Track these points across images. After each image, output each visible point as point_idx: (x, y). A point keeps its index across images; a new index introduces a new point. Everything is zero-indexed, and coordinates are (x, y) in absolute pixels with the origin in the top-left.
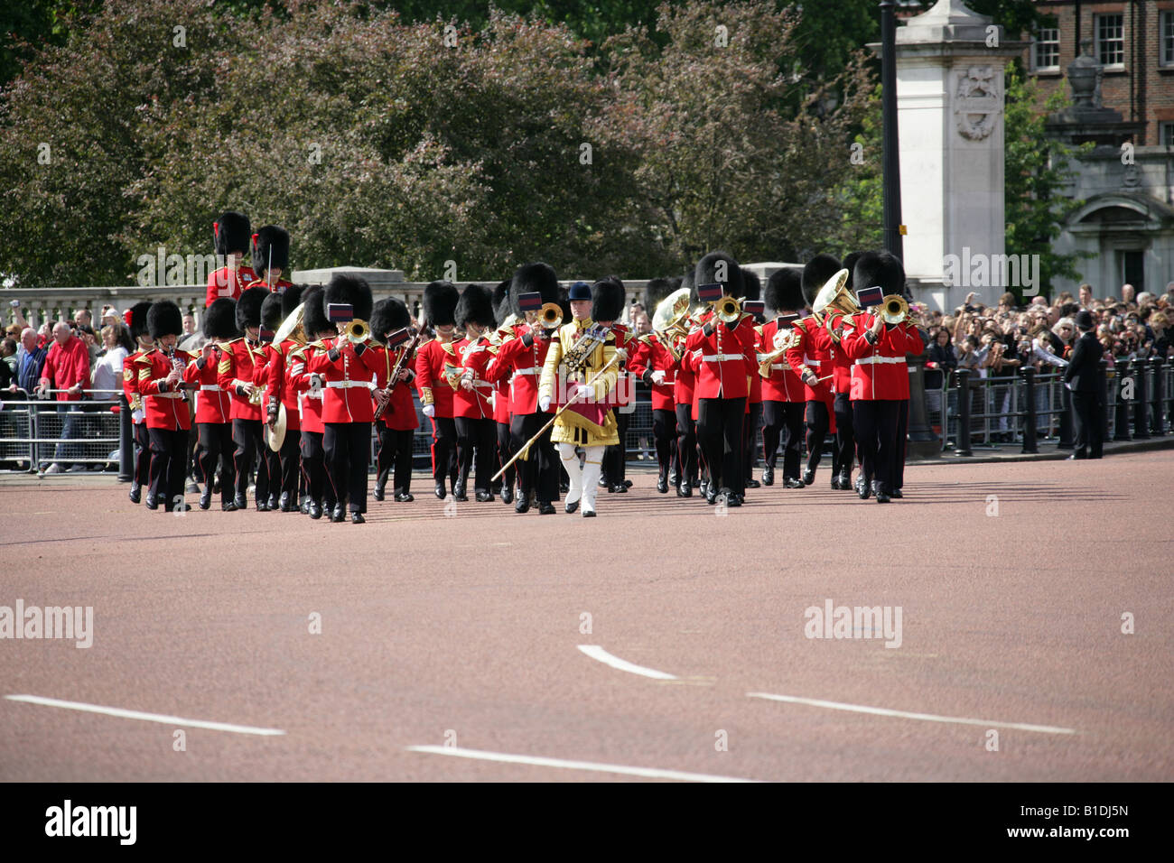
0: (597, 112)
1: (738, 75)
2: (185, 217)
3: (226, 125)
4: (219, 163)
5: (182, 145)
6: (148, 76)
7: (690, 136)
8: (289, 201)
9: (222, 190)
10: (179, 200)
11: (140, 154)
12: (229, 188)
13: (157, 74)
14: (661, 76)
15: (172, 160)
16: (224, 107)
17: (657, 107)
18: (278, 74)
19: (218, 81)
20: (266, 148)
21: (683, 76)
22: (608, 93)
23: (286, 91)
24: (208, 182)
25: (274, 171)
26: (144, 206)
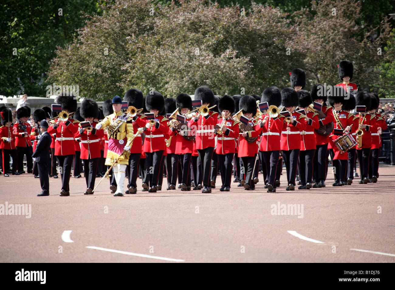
0: (290, 39)
1: (341, 26)
2: (144, 77)
3: (159, 44)
4: (156, 57)
5: (143, 50)
6: (131, 27)
7: (324, 48)
8: (180, 71)
9: (157, 67)
10: (141, 71)
11: (128, 54)
12: (159, 66)
13: (134, 26)
14: (314, 26)
15: (139, 56)
16: (158, 37)
17: (312, 37)
18: (177, 26)
19: (155, 28)
20: (173, 52)
21: (321, 26)
22: (294, 32)
23: (179, 32)
24: (152, 64)
25: (175, 60)
26: (130, 73)
